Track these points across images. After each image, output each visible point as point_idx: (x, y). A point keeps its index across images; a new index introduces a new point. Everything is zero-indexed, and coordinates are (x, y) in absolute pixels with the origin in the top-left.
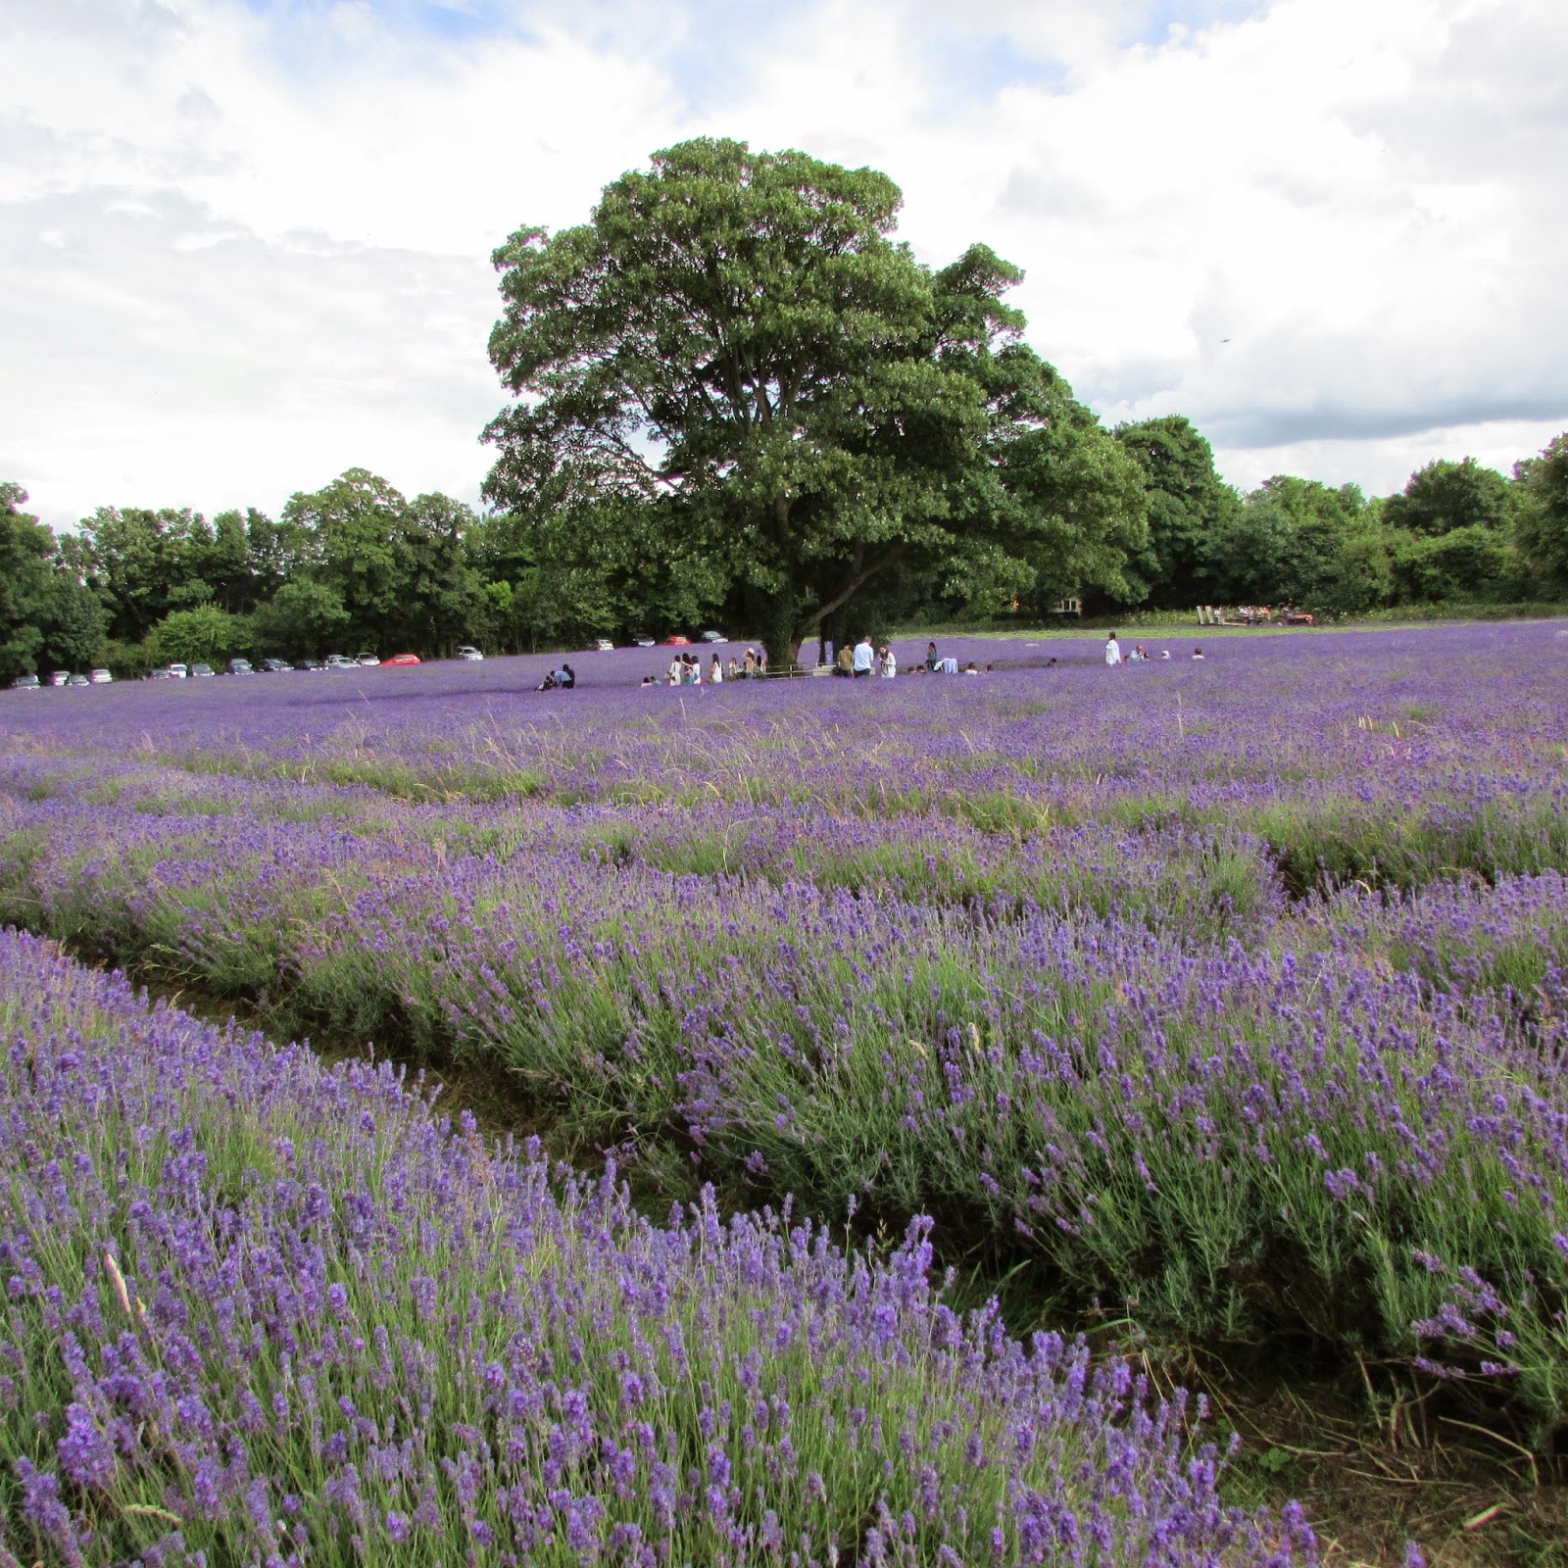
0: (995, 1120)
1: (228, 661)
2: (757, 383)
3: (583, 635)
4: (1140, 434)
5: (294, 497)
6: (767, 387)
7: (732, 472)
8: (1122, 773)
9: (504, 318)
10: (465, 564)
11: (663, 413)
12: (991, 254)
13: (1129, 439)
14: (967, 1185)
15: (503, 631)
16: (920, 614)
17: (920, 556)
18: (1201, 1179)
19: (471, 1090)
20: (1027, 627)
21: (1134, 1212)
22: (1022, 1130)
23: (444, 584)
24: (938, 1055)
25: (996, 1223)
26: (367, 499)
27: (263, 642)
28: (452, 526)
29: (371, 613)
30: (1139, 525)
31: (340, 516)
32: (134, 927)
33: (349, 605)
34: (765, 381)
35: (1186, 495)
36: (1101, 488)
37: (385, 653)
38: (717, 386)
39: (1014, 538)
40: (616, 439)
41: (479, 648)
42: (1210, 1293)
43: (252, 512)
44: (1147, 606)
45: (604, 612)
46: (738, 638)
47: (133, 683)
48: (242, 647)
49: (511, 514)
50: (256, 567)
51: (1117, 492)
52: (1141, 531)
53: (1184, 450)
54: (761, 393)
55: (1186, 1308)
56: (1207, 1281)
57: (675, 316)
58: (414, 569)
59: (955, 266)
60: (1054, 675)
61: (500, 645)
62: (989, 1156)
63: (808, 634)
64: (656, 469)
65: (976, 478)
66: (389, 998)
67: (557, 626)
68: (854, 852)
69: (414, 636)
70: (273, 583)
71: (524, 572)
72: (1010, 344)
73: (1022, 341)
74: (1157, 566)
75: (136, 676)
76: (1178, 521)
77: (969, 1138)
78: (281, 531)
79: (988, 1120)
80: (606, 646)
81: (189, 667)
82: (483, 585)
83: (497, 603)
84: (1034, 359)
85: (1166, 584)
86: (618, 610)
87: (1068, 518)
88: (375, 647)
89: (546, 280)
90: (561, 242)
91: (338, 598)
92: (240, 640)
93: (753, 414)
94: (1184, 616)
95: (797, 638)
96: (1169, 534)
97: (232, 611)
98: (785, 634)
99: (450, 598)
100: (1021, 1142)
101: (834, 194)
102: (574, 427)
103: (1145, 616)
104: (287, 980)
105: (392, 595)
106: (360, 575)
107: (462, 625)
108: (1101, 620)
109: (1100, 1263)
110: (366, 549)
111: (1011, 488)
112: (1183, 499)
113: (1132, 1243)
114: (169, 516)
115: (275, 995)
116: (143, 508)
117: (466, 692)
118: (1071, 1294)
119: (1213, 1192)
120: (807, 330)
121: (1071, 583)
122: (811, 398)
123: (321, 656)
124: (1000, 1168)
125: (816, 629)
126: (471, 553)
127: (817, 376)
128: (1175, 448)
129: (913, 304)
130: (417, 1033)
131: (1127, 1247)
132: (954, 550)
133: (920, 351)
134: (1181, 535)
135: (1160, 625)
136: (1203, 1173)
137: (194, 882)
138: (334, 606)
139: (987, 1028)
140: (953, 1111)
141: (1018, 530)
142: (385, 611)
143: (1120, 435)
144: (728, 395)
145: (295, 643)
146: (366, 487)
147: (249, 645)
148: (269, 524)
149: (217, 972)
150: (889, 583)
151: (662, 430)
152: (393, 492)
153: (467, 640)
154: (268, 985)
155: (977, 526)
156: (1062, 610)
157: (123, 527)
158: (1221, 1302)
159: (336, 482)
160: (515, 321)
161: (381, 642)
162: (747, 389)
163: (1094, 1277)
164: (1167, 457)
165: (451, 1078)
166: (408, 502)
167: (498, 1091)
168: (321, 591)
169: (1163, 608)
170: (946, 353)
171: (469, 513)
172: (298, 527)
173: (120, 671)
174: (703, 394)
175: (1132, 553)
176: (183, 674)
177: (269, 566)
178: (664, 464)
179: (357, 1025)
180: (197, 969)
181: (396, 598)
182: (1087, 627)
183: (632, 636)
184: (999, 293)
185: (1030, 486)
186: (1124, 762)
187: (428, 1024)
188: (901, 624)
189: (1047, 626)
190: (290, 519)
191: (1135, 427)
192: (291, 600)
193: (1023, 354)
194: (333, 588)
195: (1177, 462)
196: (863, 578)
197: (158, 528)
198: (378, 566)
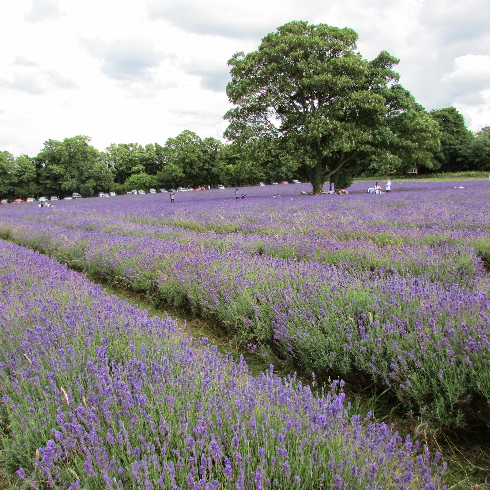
0: (376, 345)
1: (149, 189)
2: (310, 100)
3: (256, 181)
4: (439, 113)
5: (168, 139)
6: (314, 101)
7: (302, 129)
8: (429, 227)
9: (231, 81)
10: (219, 159)
11: (281, 111)
12: (388, 54)
13: (435, 115)
14: (366, 367)
15: (230, 180)
16: (363, 174)
17: (363, 155)
18: (448, 371)
19: (208, 325)
20: (399, 178)
21: (424, 381)
22: (386, 349)
23: (213, 166)
24: (357, 322)
25: (375, 381)
26: (189, 139)
27: (159, 184)
28: (216, 147)
29: (191, 175)
30: (437, 143)
31: (182, 145)
32: (112, 271)
33: (184, 172)
34: (313, 99)
35: (455, 134)
36: (425, 131)
37: (195, 187)
38: (298, 101)
39: (394, 148)
40: (266, 119)
41: (223, 185)
42: (451, 411)
43: (156, 144)
44: (440, 171)
45: (262, 174)
46: (304, 182)
47: (122, 196)
48: (153, 185)
49: (233, 143)
50: (157, 161)
51: (429, 132)
52: (438, 146)
53: (454, 118)
54: (312, 103)
55: (442, 416)
56: (450, 407)
57: (284, 79)
58: (204, 161)
59: (376, 59)
60: (407, 194)
61: (230, 184)
62: (373, 357)
63: (326, 180)
64: (278, 128)
65: (382, 129)
66: (185, 295)
67: (247, 178)
68: (335, 252)
69: (204, 182)
70: (162, 166)
71: (237, 161)
72: (395, 84)
73: (398, 83)
74: (444, 157)
75: (122, 194)
76: (451, 142)
77: (367, 351)
78: (165, 150)
79: (374, 345)
80: (262, 184)
81: (138, 191)
82: (225, 166)
83: (229, 171)
84: (403, 89)
85: (447, 164)
86: (267, 173)
87: (413, 141)
88: (192, 185)
89: (244, 69)
90: (248, 57)
91: (181, 170)
92: (153, 183)
93: (309, 110)
94: (453, 174)
95: (323, 181)
96: (448, 147)
97: (150, 174)
98: (319, 181)
99: (214, 170)
100: (385, 354)
101: (336, 37)
102: (253, 115)
103: (439, 174)
104: (155, 289)
105: (197, 169)
106: (188, 163)
107: (218, 178)
108: (424, 176)
109: (412, 397)
110: (189, 155)
111: (394, 133)
112: (453, 135)
113: (424, 392)
114: (132, 145)
115: (151, 293)
116: (124, 144)
117: (219, 199)
118: (401, 406)
119: (453, 376)
120: (327, 82)
121: (413, 164)
122: (328, 104)
123: (176, 188)
124: (377, 362)
125: (329, 179)
126: (221, 156)
127: (330, 97)
128: (451, 118)
129: (361, 72)
130: (192, 307)
131: (421, 393)
132: (374, 153)
133: (364, 88)
134: (452, 147)
135: (444, 177)
136: (449, 369)
137: (129, 257)
138: (180, 172)
139: (374, 314)
140: (362, 341)
141: (396, 146)
142: (195, 174)
143: (432, 114)
144: (301, 104)
145: (169, 184)
146: (190, 136)
147: (155, 184)
148: (161, 148)
149: (135, 285)
150: (353, 163)
151: (280, 116)
152: (198, 137)
153: (220, 182)
154: (149, 290)
155: (383, 145)
156: (411, 172)
157: (118, 150)
158: (455, 415)
159: (180, 134)
160: (235, 82)
161: (194, 184)
162: (307, 102)
163: (410, 402)
164: (449, 122)
165: (203, 321)
166: (202, 140)
167: (217, 326)
168: (176, 167)
169: (446, 171)
170: (372, 88)
171: (221, 143)
172: (170, 149)
173: (118, 192)
174: (293, 104)
175: (435, 153)
176: (136, 193)
177: (161, 161)
178: (281, 127)
179: (175, 303)
180: (129, 284)
181: (198, 170)
182: (419, 178)
183: (271, 181)
184: (391, 67)
185: (400, 131)
186: (429, 223)
187: (196, 304)
188: (357, 177)
189: (405, 178)
190: (167, 146)
191: (437, 111)
192: (167, 170)
193: (399, 87)
194: (180, 167)
195: (452, 122)
196: (344, 162)
197: (128, 149)
198: (193, 160)
